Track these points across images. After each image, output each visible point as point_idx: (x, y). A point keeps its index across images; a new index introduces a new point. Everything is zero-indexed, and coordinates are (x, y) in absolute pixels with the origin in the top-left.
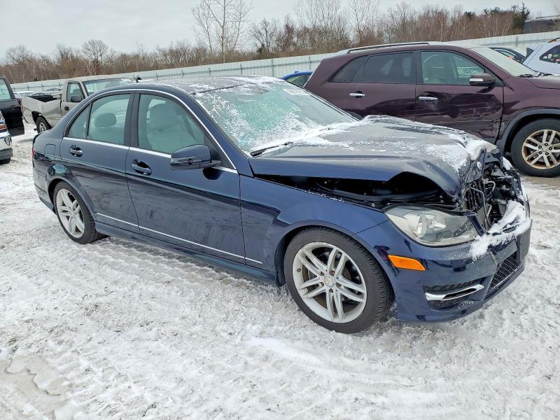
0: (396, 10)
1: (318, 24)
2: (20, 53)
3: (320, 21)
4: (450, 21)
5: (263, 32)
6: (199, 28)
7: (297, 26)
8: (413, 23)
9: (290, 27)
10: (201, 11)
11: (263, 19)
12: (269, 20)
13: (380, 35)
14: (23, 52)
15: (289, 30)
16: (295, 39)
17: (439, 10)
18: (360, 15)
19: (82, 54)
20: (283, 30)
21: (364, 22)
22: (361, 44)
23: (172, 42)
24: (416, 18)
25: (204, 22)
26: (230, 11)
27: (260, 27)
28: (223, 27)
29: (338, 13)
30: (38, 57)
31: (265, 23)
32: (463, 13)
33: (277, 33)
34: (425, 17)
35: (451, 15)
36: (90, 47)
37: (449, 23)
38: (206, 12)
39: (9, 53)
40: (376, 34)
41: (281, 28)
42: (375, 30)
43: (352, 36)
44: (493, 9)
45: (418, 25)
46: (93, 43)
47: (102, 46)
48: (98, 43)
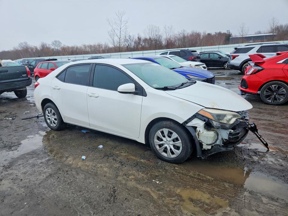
0: (181, 32)
7: (143, 38)
9: (140, 37)
12: (131, 35)
14: (26, 44)
15: (139, 39)
16: (142, 43)
17: (198, 32)
18: (167, 35)
20: (137, 39)
21: (169, 37)
24: (189, 35)
27: (128, 38)
32: (207, 34)
33: (134, 40)
34: (192, 35)
35: (202, 35)
36: (54, 43)
37: (201, 38)
39: (20, 45)
43: (164, 43)
44: (219, 32)
45: (189, 38)
47: (60, 43)
48: (58, 41)
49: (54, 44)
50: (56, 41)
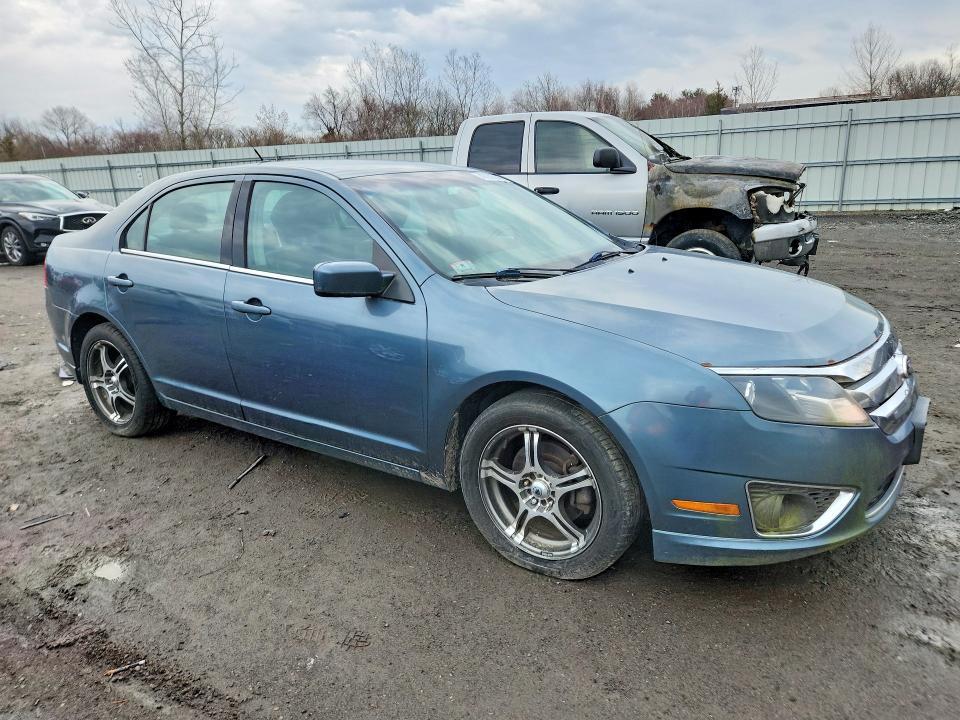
5: (330, 107)
6: (143, 94)
11: (325, 87)
12: (337, 89)
15: (370, 106)
27: (323, 101)
31: (331, 93)
35: (622, 97)
36: (55, 118)
41: (357, 100)
44: (694, 90)
46: (60, 112)
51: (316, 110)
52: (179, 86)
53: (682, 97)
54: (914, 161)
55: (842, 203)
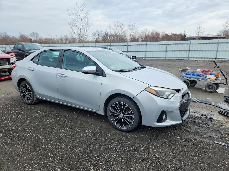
0: (144, 31)
1: (116, 33)
2: (4, 35)
3: (117, 32)
4: (161, 36)
5: (97, 34)
6: (71, 30)
7: (109, 34)
8: (149, 35)
9: (107, 33)
10: (72, 24)
11: (97, 30)
13: (138, 39)
14: (5, 34)
15: (107, 35)
16: (108, 38)
17: (157, 32)
18: (131, 31)
19: (29, 36)
21: (132, 34)
22: (131, 41)
23: (62, 35)
24: (150, 34)
25: (73, 28)
26: (83, 25)
28: (80, 30)
29: (124, 29)
30: (11, 37)
31: (98, 31)
32: (165, 34)
33: (102, 35)
34: (152, 34)
35: (161, 34)
37: (161, 37)
38: (74, 24)
40: (136, 39)
41: (104, 33)
42: (136, 37)
43: (128, 38)
44: (174, 33)
45: (151, 36)
47: (37, 34)
48: (35, 33)
49: (32, 35)
50: (34, 33)
51: (95, 35)
52: (80, 28)
53: (171, 35)
54: (205, 51)
55: (189, 58)
